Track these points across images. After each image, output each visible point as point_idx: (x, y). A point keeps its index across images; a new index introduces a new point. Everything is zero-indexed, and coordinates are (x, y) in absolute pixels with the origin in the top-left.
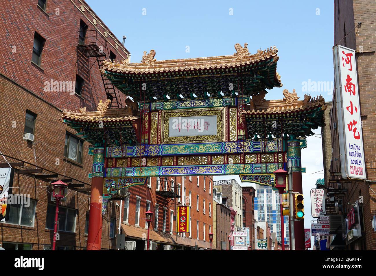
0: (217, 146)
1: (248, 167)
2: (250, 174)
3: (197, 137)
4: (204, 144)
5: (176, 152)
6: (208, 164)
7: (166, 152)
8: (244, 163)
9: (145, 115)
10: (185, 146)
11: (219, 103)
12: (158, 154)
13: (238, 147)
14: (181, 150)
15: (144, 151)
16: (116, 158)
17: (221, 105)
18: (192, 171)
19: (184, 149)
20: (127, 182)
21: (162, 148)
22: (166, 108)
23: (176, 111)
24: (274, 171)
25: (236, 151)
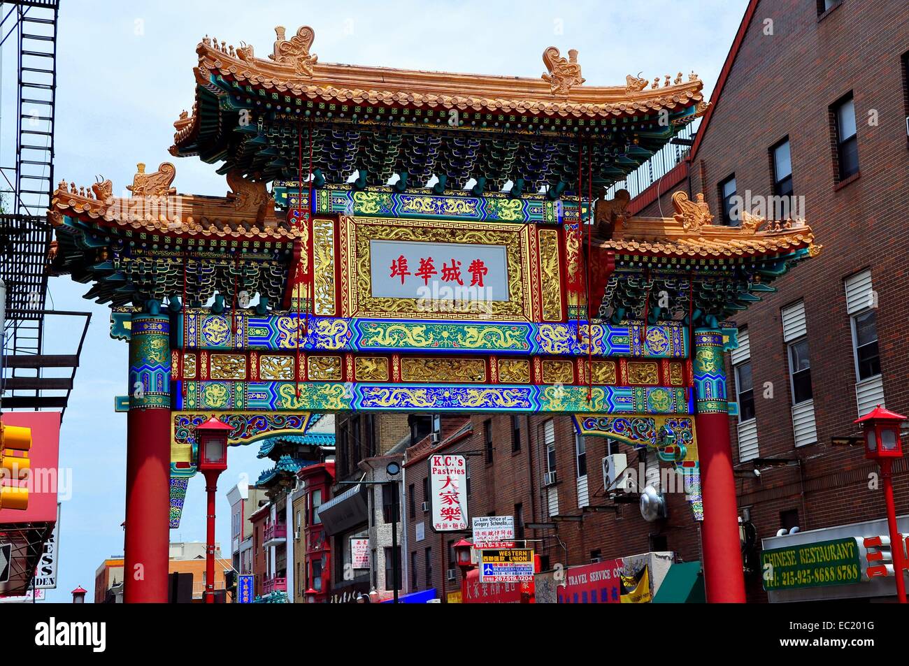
2: (604, 413)
4: (480, 325)
5: (401, 343)
6: (489, 382)
7: (370, 343)
8: (585, 385)
9: (298, 225)
10: (424, 328)
11: (515, 212)
12: (348, 347)
13: (570, 340)
14: (416, 338)
15: (305, 334)
16: (210, 351)
17: (521, 217)
18: (450, 399)
19: (423, 335)
20: (250, 427)
21: (358, 327)
22: (363, 210)
23: (390, 221)
24: (665, 408)
25: (568, 351)
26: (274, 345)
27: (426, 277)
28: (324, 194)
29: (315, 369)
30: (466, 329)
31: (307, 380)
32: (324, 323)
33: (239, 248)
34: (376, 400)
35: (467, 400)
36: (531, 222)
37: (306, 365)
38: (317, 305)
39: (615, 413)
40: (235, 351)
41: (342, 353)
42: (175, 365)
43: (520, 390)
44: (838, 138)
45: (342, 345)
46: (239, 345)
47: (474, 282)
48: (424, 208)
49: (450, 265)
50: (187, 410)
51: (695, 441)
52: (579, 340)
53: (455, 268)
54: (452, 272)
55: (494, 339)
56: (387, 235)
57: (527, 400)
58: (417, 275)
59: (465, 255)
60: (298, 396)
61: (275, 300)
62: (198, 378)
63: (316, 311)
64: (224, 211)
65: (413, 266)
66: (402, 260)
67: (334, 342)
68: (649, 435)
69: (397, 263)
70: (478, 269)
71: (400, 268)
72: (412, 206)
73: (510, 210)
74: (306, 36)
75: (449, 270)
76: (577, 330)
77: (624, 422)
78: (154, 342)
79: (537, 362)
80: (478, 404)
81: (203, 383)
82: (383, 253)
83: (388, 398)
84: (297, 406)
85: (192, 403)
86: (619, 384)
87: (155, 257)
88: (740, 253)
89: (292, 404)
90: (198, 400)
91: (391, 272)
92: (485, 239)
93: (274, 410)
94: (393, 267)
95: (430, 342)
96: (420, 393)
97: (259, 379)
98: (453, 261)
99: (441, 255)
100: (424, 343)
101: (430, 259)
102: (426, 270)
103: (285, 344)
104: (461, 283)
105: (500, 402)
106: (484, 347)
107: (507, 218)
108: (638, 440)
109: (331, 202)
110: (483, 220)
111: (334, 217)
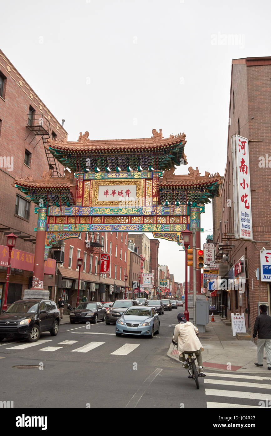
0: (136, 210)
1: (159, 226)
2: (161, 232)
5: (104, 213)
6: (128, 223)
7: (95, 213)
8: (156, 223)
9: (79, 183)
10: (110, 209)
11: (139, 176)
12: (89, 214)
13: (152, 211)
14: (108, 212)
15: (79, 211)
16: (56, 217)
17: (140, 177)
18: (116, 228)
19: (110, 211)
20: (64, 236)
21: (92, 209)
22: (97, 178)
23: (105, 181)
25: (151, 214)
26: (71, 214)
27: (113, 195)
28: (87, 174)
29: (81, 220)
30: (122, 209)
31: (79, 224)
34: (96, 229)
35: (121, 228)
36: (143, 178)
37: (79, 219)
38: (84, 204)
39: (164, 232)
40: (62, 216)
41: (88, 216)
42: (47, 220)
43: (136, 225)
45: (88, 214)
47: (126, 196)
48: (113, 176)
49: (120, 191)
52: (154, 211)
53: (121, 192)
54: (121, 193)
55: (129, 211)
56: (103, 184)
57: (138, 228)
58: (111, 194)
59: (124, 188)
60: (76, 228)
65: (110, 192)
66: (107, 191)
67: (86, 213)
68: (175, 238)
69: (106, 192)
70: (128, 192)
71: (106, 193)
72: (110, 176)
73: (137, 175)
74: (87, 134)
75: (120, 193)
76: (154, 208)
77: (167, 234)
78: (43, 214)
79: (142, 217)
80: (124, 229)
81: (54, 224)
82: (102, 189)
83: (99, 228)
84: (76, 230)
85: (50, 230)
86: (166, 223)
90: (52, 229)
91: (104, 194)
92: (130, 184)
93: (70, 231)
94: (105, 193)
95: (111, 213)
96: (109, 227)
97: (67, 223)
98: (121, 190)
99: (118, 189)
100: (110, 213)
101: (115, 190)
102: (113, 193)
103: (74, 214)
104: (123, 196)
105: (130, 229)
106: (127, 214)
107: (137, 178)
108: (171, 239)
109: (88, 176)
110: (130, 179)
111: (89, 180)
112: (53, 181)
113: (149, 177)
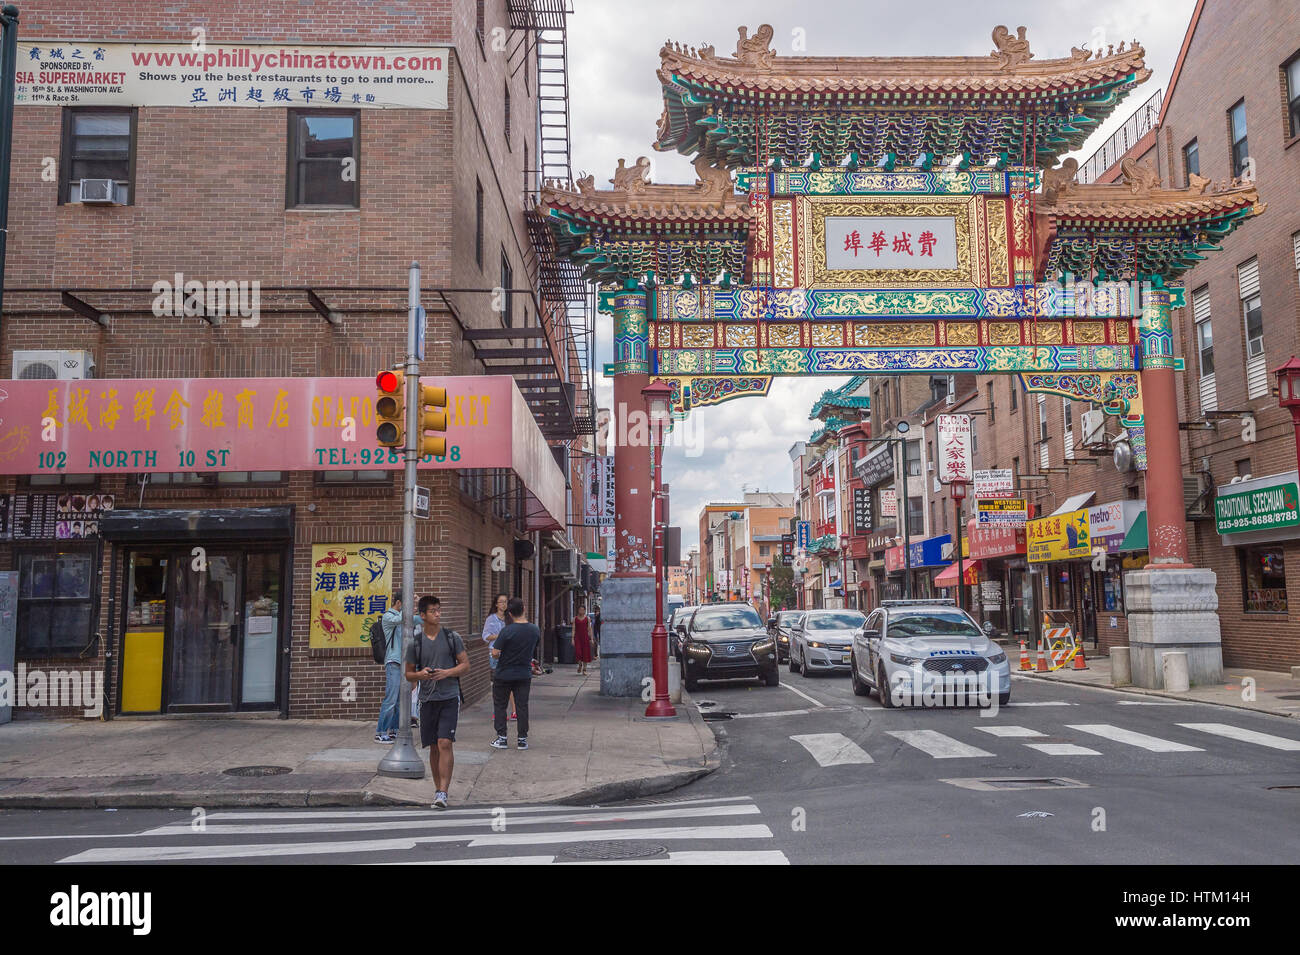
0: (964, 299)
1: (1044, 353)
2: (1049, 371)
3: (906, 273)
4: (929, 292)
5: (854, 311)
6: (938, 344)
7: (825, 311)
8: (1032, 344)
9: (758, 206)
10: (876, 296)
11: (963, 184)
12: (804, 316)
13: (1017, 303)
14: (867, 305)
15: (765, 306)
16: (682, 323)
17: (969, 189)
18: (900, 361)
19: (874, 302)
20: (717, 389)
21: (814, 298)
22: (818, 189)
23: (845, 199)
24: (1110, 365)
25: (1014, 314)
26: (738, 315)
27: (878, 250)
28: (782, 177)
29: (774, 336)
30: (915, 296)
31: (768, 347)
32: (783, 295)
33: (702, 229)
34: (831, 364)
35: (916, 362)
36: (980, 193)
37: (767, 333)
38: (777, 279)
39: (1060, 371)
40: (704, 322)
41: (799, 321)
42: (652, 336)
43: (967, 351)
44: (1288, 97)
45: (799, 314)
46: (707, 317)
47: (924, 252)
48: (875, 185)
49: (900, 238)
50: (663, 375)
51: (1140, 396)
52: (1025, 303)
53: (905, 240)
54: (903, 243)
55: (942, 304)
56: (841, 211)
57: (974, 360)
58: (869, 247)
59: (915, 227)
60: (760, 361)
61: (739, 275)
62: (672, 347)
63: (776, 284)
64: (694, 197)
65: (866, 240)
66: (855, 235)
67: (792, 311)
68: (1093, 392)
69: (850, 238)
70: (927, 239)
71: (853, 242)
72: (864, 184)
73: (958, 183)
74: (766, 32)
75: (900, 242)
76: (1023, 294)
77: (1070, 379)
78: (634, 316)
79: (984, 325)
80: (926, 365)
81: (676, 351)
82: (838, 229)
83: (842, 362)
84: (759, 370)
85: (666, 369)
86: (1065, 343)
87: (631, 242)
88: (1183, 214)
89: (755, 368)
90: (671, 366)
91: (846, 245)
92: (934, 212)
93: (738, 374)
94: (848, 241)
95: (881, 309)
96: (872, 356)
97: (725, 346)
98: (904, 234)
99: (892, 228)
100: (875, 311)
101: (881, 233)
102: (878, 242)
103: (747, 314)
104: (911, 254)
105: (948, 363)
106: (933, 312)
107: (956, 191)
108: (1083, 396)
109: (788, 184)
110: (932, 194)
111: (791, 197)
112: (660, 198)
113: (997, 188)
